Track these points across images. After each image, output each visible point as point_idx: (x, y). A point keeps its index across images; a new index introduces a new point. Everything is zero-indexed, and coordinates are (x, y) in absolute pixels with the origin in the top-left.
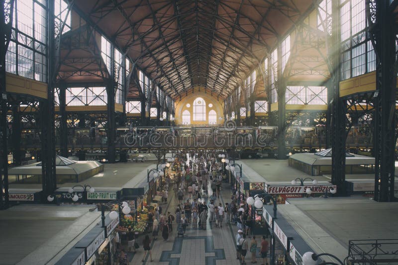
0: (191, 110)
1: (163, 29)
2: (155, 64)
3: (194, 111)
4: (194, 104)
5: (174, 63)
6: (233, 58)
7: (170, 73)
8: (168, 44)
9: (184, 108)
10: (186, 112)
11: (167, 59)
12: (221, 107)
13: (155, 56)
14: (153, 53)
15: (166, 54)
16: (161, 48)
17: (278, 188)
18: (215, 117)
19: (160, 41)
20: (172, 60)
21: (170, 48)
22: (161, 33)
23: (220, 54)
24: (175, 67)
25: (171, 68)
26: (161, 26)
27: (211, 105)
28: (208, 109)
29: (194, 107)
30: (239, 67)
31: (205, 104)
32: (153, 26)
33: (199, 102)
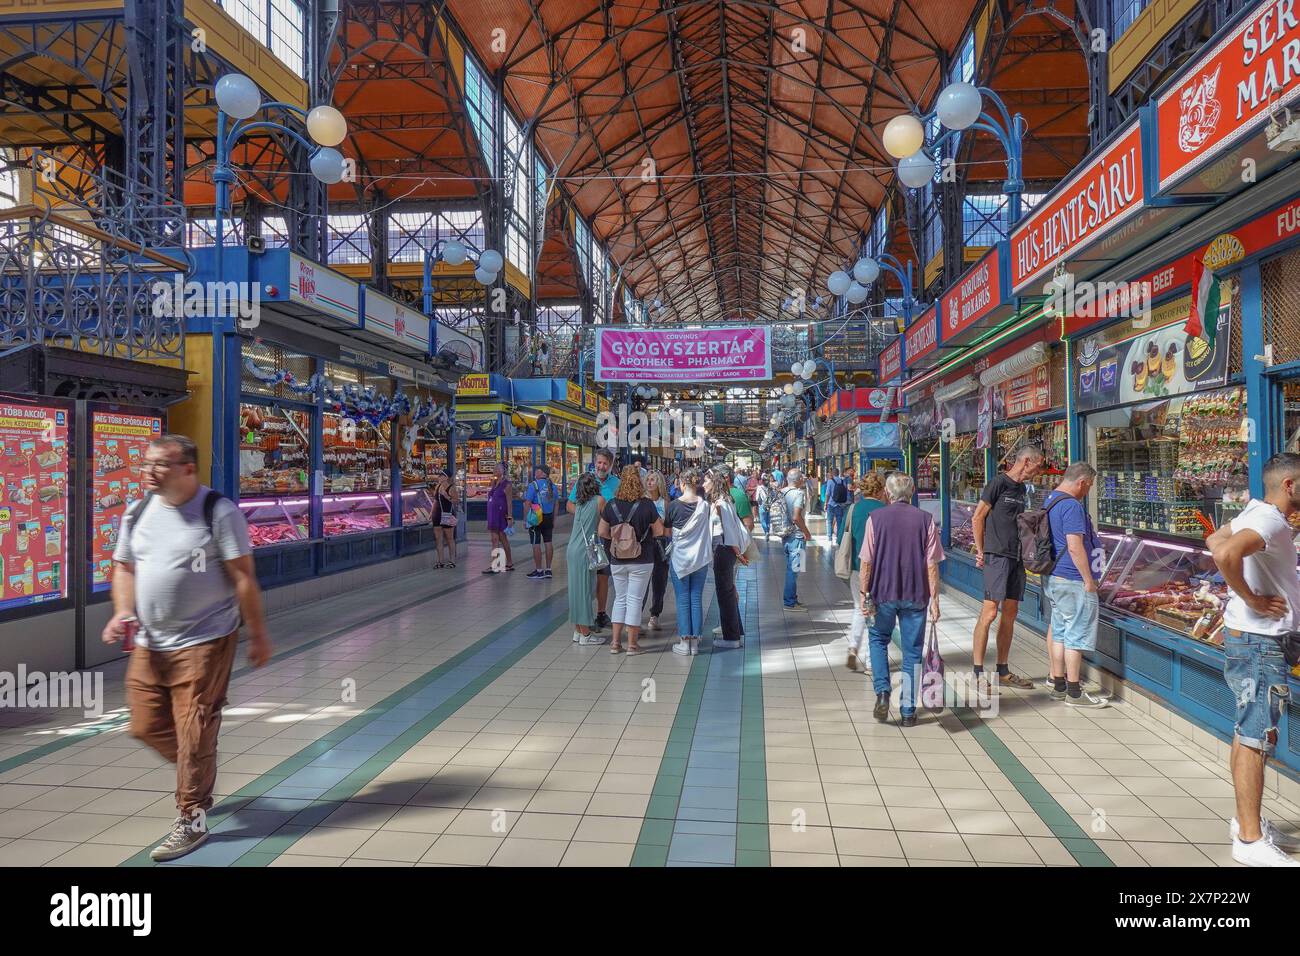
1: (671, 205)
2: (655, 277)
6: (804, 261)
7: (681, 298)
8: (680, 233)
11: (676, 267)
13: (655, 258)
14: (652, 251)
16: (666, 242)
19: (666, 229)
20: (686, 269)
21: (683, 241)
22: (668, 212)
23: (779, 254)
24: (692, 286)
25: (682, 287)
26: (669, 200)
30: (818, 280)
32: (658, 198)
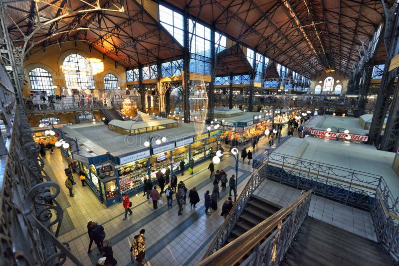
0: (322, 85)
3: (324, 86)
4: (325, 81)
5: (303, 57)
9: (317, 84)
10: (319, 86)
12: (346, 83)
15: (296, 51)
17: (319, 131)
18: (340, 89)
27: (338, 81)
28: (335, 84)
29: (325, 83)
31: (333, 80)
33: (329, 80)
